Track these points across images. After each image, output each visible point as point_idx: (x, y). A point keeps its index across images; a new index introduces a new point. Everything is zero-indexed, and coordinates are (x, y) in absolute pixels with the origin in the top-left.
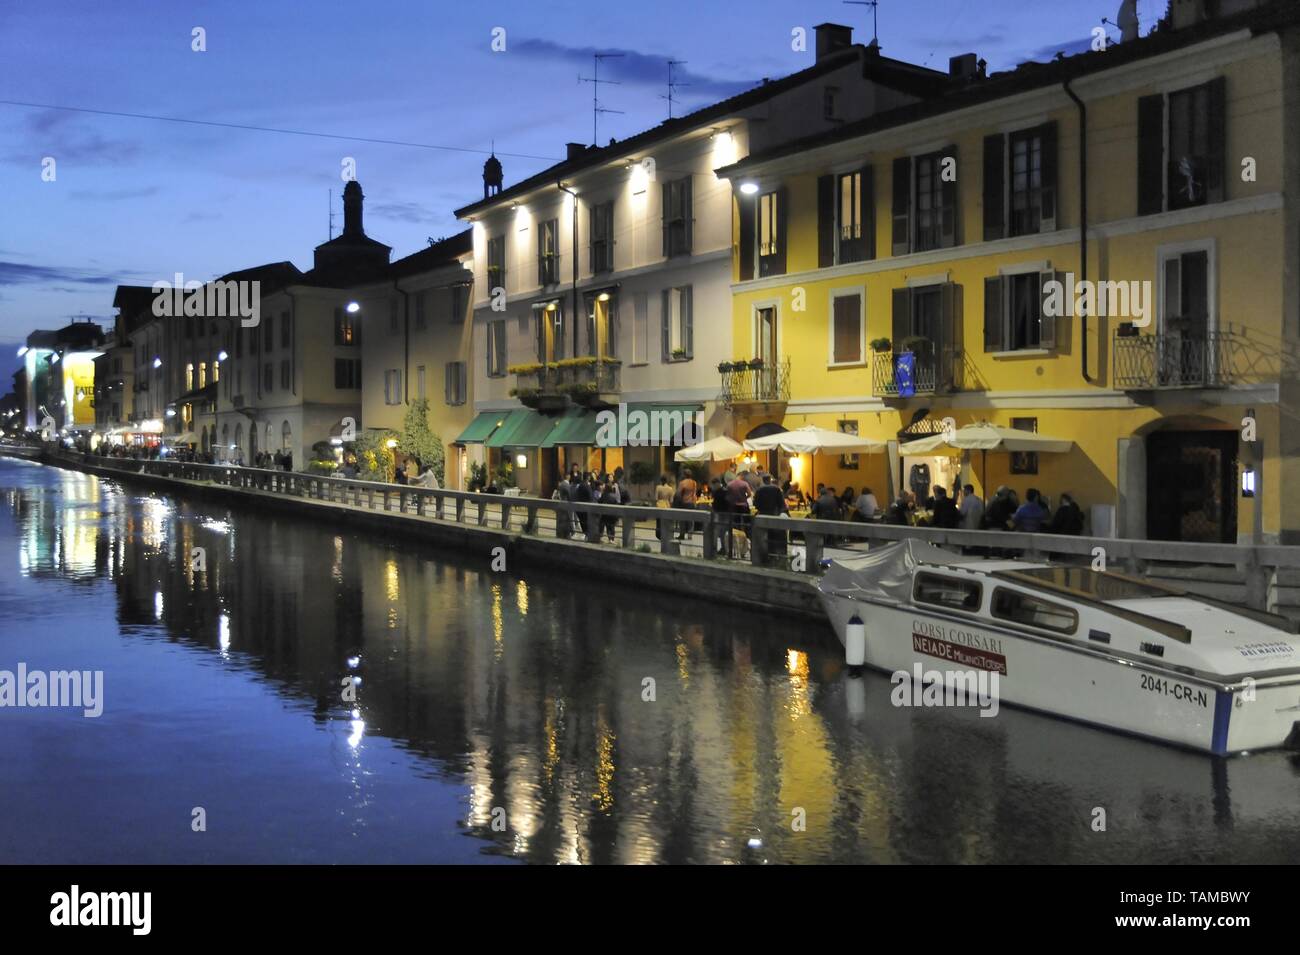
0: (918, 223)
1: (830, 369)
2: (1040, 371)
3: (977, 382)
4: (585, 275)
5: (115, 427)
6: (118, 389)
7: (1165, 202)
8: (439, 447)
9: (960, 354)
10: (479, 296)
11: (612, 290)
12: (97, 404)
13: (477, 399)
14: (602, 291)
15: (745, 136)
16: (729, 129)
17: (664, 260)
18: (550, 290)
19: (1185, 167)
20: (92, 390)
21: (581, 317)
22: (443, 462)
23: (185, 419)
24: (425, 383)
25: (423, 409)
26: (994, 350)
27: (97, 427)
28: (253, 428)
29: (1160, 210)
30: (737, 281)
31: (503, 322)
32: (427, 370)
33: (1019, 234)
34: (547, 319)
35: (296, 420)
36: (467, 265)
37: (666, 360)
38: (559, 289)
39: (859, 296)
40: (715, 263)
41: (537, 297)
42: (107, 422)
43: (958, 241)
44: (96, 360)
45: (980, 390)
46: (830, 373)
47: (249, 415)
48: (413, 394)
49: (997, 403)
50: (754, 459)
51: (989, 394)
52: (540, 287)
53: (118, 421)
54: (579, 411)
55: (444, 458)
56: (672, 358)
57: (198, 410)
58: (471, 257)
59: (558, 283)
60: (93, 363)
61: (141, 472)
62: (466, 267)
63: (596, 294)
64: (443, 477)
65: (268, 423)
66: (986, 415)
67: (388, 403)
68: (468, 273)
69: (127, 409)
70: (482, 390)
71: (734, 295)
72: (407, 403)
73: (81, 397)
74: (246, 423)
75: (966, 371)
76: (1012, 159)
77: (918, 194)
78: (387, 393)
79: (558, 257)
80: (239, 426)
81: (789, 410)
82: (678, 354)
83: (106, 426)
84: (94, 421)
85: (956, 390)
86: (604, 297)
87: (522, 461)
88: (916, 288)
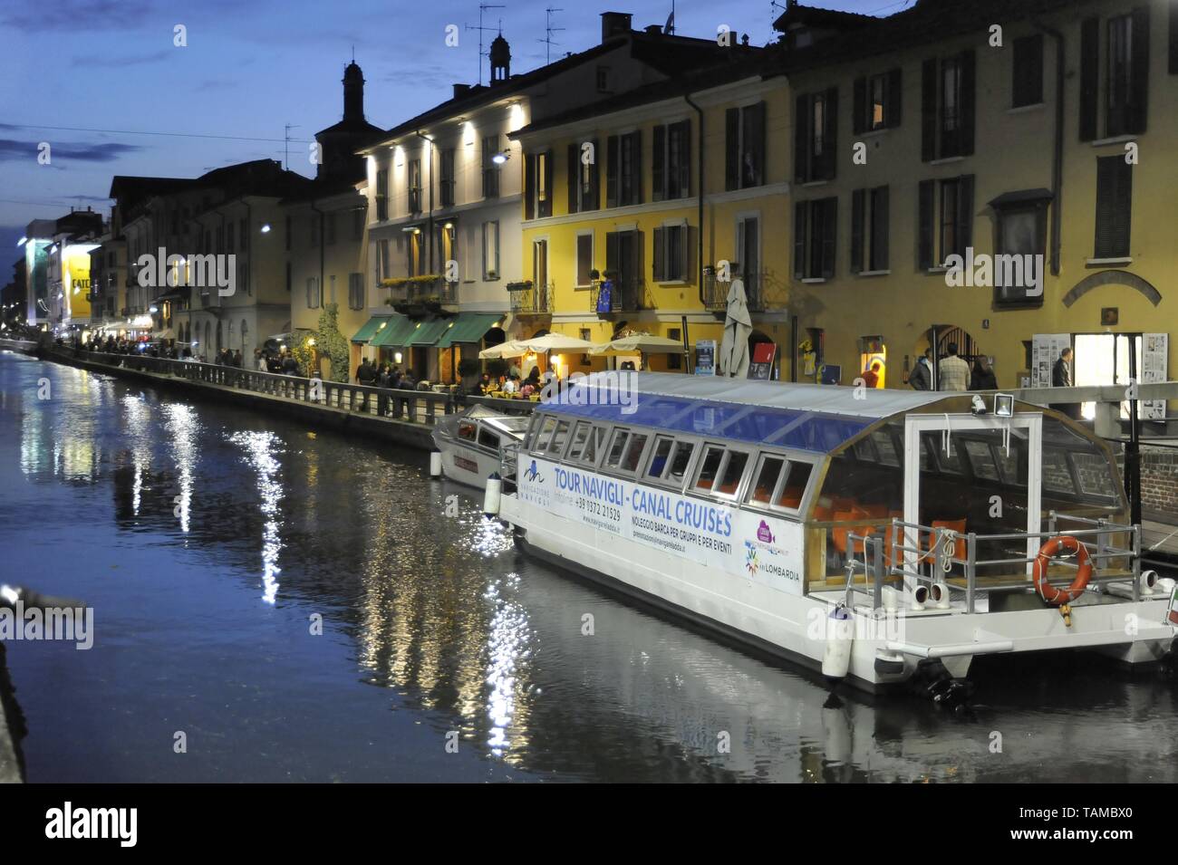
0: (623, 185)
1: (576, 290)
2: (682, 296)
3: (651, 302)
4: (437, 207)
5: (110, 322)
6: (114, 283)
7: (740, 182)
8: (344, 345)
9: (642, 282)
10: (372, 220)
11: (453, 221)
12: (92, 298)
13: (370, 306)
14: (447, 221)
15: (528, 107)
16: (519, 102)
17: (483, 199)
18: (416, 217)
19: (749, 160)
20: (89, 283)
21: (436, 240)
22: (348, 358)
23: (165, 316)
24: (335, 291)
25: (333, 314)
26: (659, 280)
27: (93, 322)
28: (219, 326)
29: (737, 189)
30: (525, 221)
31: (386, 241)
32: (337, 279)
33: (674, 198)
34: (415, 242)
35: (252, 320)
36: (362, 192)
37: (485, 279)
38: (422, 217)
39: (591, 236)
40: (511, 204)
41: (408, 223)
42: (102, 316)
43: (641, 201)
44: (92, 253)
45: (653, 308)
46: (577, 293)
47: (216, 314)
48: (327, 300)
49: (661, 318)
50: (535, 357)
51: (657, 312)
52: (410, 214)
53: (112, 315)
54: (433, 317)
55: (348, 355)
56: (488, 278)
57: (175, 307)
58: (366, 185)
59: (421, 212)
60: (89, 256)
61: (121, 366)
62: (362, 193)
63: (442, 224)
64: (348, 371)
65: (230, 322)
66: (654, 327)
67: (309, 307)
68: (364, 199)
69: (121, 305)
70: (375, 298)
71: (524, 230)
72: (323, 307)
73: (77, 290)
74: (214, 321)
75: (646, 295)
76: (670, 144)
77: (624, 163)
78: (308, 297)
79: (421, 190)
80: (208, 324)
81: (554, 320)
82: (492, 274)
83: (101, 320)
84: (90, 315)
85: (640, 308)
86: (449, 226)
87: (398, 357)
88: (621, 232)
